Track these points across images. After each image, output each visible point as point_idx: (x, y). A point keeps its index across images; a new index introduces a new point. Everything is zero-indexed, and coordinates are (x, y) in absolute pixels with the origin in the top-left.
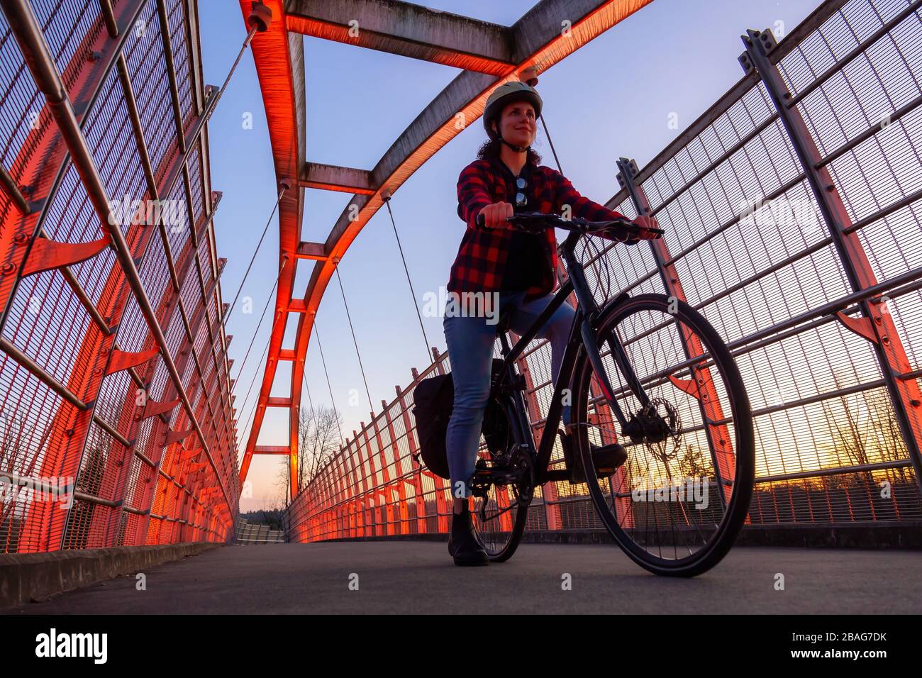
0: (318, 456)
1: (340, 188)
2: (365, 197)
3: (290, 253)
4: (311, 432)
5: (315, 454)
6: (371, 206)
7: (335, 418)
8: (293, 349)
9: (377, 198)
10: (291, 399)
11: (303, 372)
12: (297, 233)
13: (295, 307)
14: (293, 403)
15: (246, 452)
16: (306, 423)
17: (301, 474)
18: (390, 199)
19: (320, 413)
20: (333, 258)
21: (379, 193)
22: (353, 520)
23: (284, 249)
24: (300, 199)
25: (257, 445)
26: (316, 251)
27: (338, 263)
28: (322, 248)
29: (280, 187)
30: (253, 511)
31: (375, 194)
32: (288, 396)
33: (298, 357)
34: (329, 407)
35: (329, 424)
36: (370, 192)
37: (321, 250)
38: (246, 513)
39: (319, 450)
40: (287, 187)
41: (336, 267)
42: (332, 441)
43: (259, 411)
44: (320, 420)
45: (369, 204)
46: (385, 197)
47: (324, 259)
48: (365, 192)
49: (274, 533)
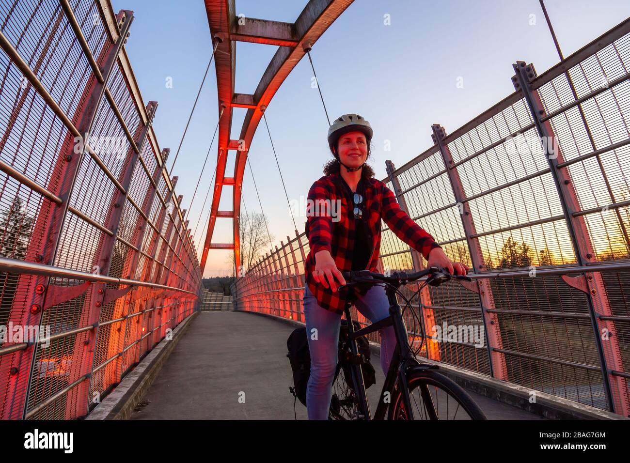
0: (253, 245)
1: (267, 41)
2: (288, 49)
3: (227, 104)
4: (248, 229)
5: (251, 243)
6: (293, 58)
7: (263, 219)
8: (233, 177)
9: (299, 49)
10: (234, 212)
11: (241, 193)
12: (231, 86)
13: (233, 146)
14: (235, 214)
15: (204, 248)
16: (244, 223)
17: (242, 256)
18: (310, 49)
19: (253, 217)
20: (261, 106)
21: (300, 44)
22: (283, 304)
23: (221, 99)
24: (233, 53)
25: (211, 243)
26: (247, 101)
27: (265, 110)
28: (252, 98)
29: (214, 40)
30: (213, 277)
31: (298, 45)
32: (231, 210)
33: (237, 182)
34: (259, 212)
35: (260, 224)
36: (293, 43)
37: (251, 100)
38: (208, 278)
39: (253, 242)
40: (220, 41)
41: (263, 114)
42: (262, 235)
43: (211, 221)
44: (253, 221)
45: (291, 56)
46: (306, 48)
47: (254, 107)
48: (288, 43)
49: (227, 298)
